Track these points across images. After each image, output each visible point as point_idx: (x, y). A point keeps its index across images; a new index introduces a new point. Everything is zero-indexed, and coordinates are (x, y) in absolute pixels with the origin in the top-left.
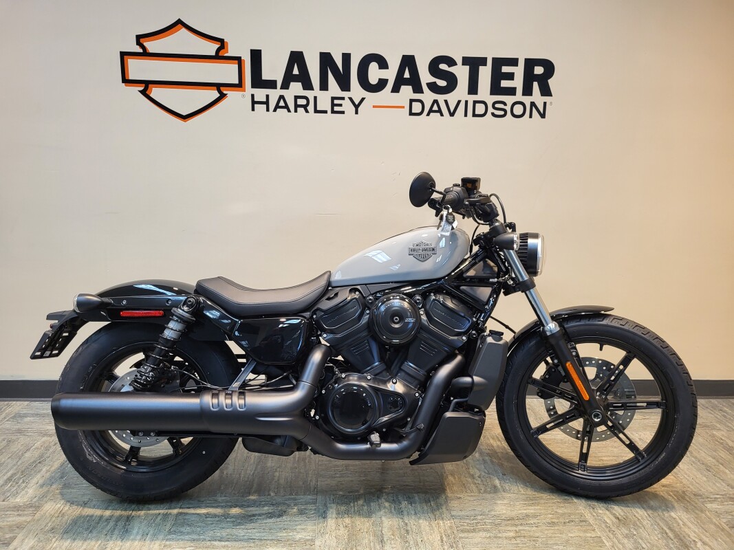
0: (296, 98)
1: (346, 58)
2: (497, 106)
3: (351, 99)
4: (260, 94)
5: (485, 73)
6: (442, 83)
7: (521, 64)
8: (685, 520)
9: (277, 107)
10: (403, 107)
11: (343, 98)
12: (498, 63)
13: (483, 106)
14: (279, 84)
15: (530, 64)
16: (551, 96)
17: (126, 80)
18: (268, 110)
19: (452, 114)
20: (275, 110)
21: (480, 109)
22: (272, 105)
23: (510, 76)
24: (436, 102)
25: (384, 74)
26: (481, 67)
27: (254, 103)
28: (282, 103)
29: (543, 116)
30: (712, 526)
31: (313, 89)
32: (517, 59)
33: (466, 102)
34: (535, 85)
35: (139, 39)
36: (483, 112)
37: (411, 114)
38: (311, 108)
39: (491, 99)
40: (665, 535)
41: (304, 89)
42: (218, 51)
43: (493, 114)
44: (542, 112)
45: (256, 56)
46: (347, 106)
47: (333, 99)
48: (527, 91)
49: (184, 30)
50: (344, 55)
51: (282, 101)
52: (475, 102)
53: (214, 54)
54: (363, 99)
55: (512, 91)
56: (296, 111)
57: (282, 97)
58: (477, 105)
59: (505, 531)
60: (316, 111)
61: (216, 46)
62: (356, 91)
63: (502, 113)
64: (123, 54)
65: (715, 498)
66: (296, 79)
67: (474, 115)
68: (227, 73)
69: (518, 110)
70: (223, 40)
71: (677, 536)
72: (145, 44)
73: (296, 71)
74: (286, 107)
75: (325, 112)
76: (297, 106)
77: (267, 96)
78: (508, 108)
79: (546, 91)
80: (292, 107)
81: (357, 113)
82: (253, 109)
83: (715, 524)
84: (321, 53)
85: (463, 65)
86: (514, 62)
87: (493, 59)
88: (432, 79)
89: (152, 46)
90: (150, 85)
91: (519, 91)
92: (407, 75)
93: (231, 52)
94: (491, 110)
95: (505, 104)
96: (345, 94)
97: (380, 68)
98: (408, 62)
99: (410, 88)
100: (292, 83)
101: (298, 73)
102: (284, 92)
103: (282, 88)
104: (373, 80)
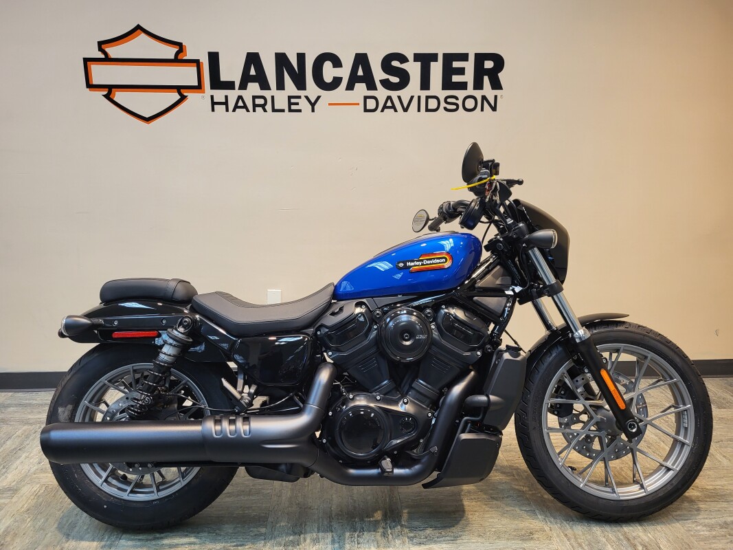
0: (254, 98)
1: (301, 57)
2: (449, 100)
3: (307, 97)
4: (219, 95)
5: (436, 69)
6: (395, 80)
7: (472, 58)
9: (236, 107)
10: (358, 104)
11: (299, 97)
12: (449, 58)
13: (435, 101)
14: (237, 85)
15: (480, 58)
16: (502, 89)
17: (90, 86)
18: (227, 110)
19: (405, 110)
20: (234, 110)
21: (433, 104)
22: (231, 106)
23: (461, 71)
24: (389, 98)
25: (338, 72)
26: (432, 64)
27: (213, 103)
28: (240, 104)
29: (494, 109)
31: (270, 89)
32: (467, 55)
33: (419, 97)
34: (486, 79)
35: (101, 45)
36: (435, 107)
37: (366, 110)
38: (269, 107)
39: (442, 94)
41: (262, 89)
42: (177, 54)
43: (446, 109)
44: (493, 105)
45: (214, 58)
46: (304, 105)
47: (290, 98)
48: (478, 85)
49: (143, 35)
50: (299, 55)
51: (240, 102)
52: (428, 98)
53: (173, 57)
54: (319, 97)
55: (463, 86)
56: (254, 111)
57: (240, 97)
58: (430, 100)
60: (274, 110)
61: (175, 50)
62: (312, 89)
63: (454, 107)
64: (86, 60)
66: (253, 79)
67: (427, 110)
68: (186, 76)
69: (470, 104)
70: (182, 43)
72: (107, 50)
73: (253, 72)
74: (245, 107)
75: (283, 111)
76: (255, 106)
77: (226, 97)
78: (460, 102)
79: (496, 85)
80: (250, 106)
81: (313, 111)
82: (213, 110)
84: (276, 54)
85: (415, 60)
86: (464, 57)
87: (444, 54)
88: (386, 76)
89: (113, 52)
90: (113, 90)
91: (470, 85)
92: (360, 73)
93: (189, 55)
94: (443, 104)
95: (457, 98)
96: (302, 93)
97: (334, 67)
98: (361, 60)
99: (364, 85)
100: (249, 84)
101: (255, 74)
102: (242, 93)
103: (240, 88)
104: (328, 78)
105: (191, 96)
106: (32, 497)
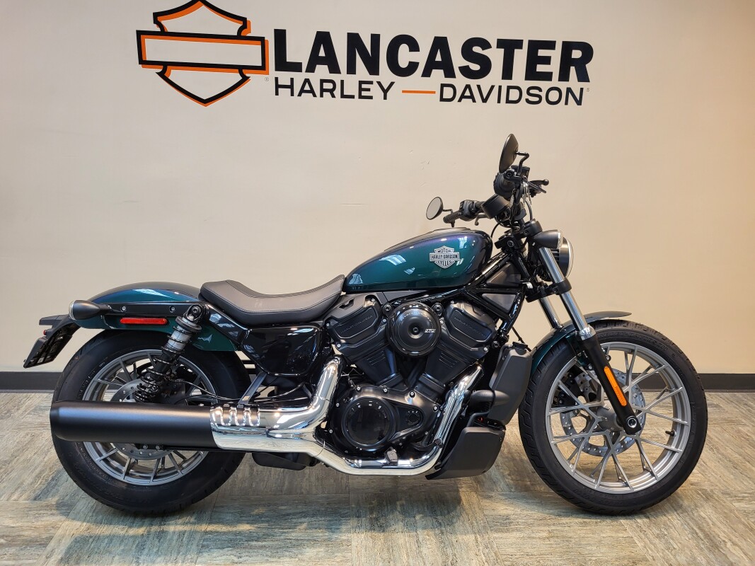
0: (322, 81)
1: (375, 39)
2: (532, 91)
3: (379, 83)
4: (285, 77)
5: (520, 57)
6: (475, 67)
7: (559, 47)
8: (715, 520)
9: (302, 91)
10: (434, 92)
11: (371, 83)
12: (535, 46)
13: (517, 92)
14: (304, 67)
15: (568, 47)
16: (589, 81)
17: (142, 61)
18: (292, 94)
19: (484, 100)
20: (300, 95)
21: (514, 95)
22: (297, 89)
23: (547, 60)
24: (468, 87)
25: (414, 57)
26: (516, 51)
27: (278, 86)
28: (307, 88)
29: (579, 102)
30: (741, 526)
31: (339, 72)
32: (554, 42)
33: (500, 87)
34: (573, 69)
35: (156, 16)
36: (516, 98)
37: (442, 99)
38: (337, 92)
39: (525, 85)
40: (695, 535)
41: (331, 72)
42: (240, 30)
43: (528, 101)
44: (578, 99)
45: (280, 36)
46: (375, 91)
47: (361, 83)
48: (564, 76)
49: (204, 8)
50: (373, 36)
51: (307, 85)
52: (509, 88)
53: (235, 34)
54: (392, 84)
55: (547, 76)
56: (322, 96)
57: (307, 81)
58: (511, 90)
59: (538, 532)
60: (343, 96)
61: (238, 25)
62: (385, 74)
63: (537, 99)
64: (140, 34)
65: (743, 497)
66: (322, 61)
67: (508, 101)
68: (249, 54)
69: (554, 96)
70: (246, 19)
71: (707, 536)
72: (163, 22)
73: (322, 53)
74: (312, 91)
75: (352, 97)
76: (323, 90)
77: (292, 80)
78: (543, 94)
79: (583, 77)
80: (317, 91)
81: (385, 98)
82: (277, 94)
83: (744, 524)
84: (349, 35)
85: (497, 47)
86: (550, 45)
88: (465, 63)
89: (170, 25)
90: (168, 67)
91: (556, 76)
92: (438, 58)
93: (254, 33)
94: (525, 96)
95: (540, 90)
96: (374, 78)
97: (411, 50)
98: (440, 44)
99: (441, 72)
100: (318, 67)
101: (324, 55)
102: (309, 75)
103: (307, 71)
104: (403, 63)
105: (254, 77)
106: (90, 514)
